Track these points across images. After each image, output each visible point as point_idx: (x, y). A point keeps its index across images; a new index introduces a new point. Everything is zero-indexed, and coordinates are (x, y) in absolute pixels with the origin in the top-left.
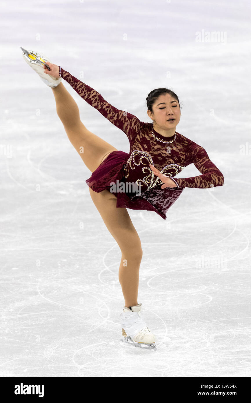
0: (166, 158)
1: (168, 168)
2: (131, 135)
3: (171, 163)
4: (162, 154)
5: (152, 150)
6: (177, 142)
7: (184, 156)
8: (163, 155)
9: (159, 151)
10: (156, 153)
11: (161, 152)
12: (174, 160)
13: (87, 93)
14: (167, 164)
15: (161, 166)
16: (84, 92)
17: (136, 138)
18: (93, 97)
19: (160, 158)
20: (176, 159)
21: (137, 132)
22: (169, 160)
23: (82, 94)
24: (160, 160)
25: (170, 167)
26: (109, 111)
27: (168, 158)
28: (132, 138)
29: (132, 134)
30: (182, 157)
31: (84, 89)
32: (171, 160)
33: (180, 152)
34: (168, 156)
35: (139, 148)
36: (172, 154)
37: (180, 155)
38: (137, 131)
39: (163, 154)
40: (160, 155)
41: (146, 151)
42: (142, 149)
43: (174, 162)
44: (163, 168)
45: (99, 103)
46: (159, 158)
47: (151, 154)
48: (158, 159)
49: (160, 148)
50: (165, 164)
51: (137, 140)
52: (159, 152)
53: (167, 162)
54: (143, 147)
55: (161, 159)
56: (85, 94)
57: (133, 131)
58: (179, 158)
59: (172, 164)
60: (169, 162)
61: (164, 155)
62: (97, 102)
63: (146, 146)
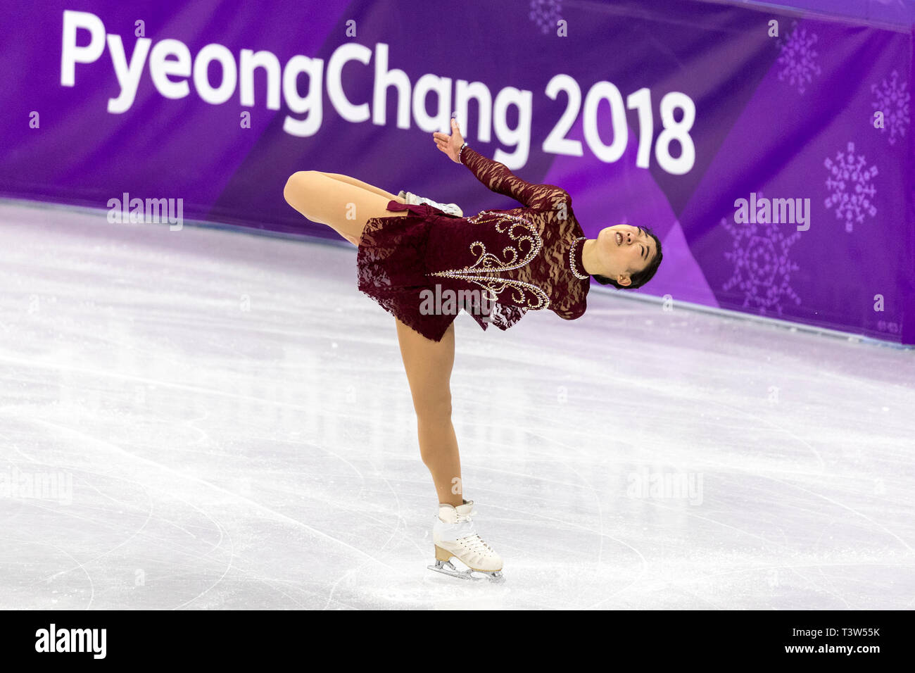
0: (548, 280)
1: (535, 291)
3: (545, 291)
4: (552, 268)
5: (549, 250)
6: (581, 284)
8: (550, 272)
9: (553, 261)
10: (547, 258)
12: (553, 294)
14: (540, 286)
15: (530, 278)
19: (542, 269)
20: (557, 295)
22: (548, 286)
24: (540, 271)
25: (538, 293)
27: (551, 283)
32: (550, 290)
36: (559, 284)
39: (552, 271)
41: (543, 241)
42: (541, 232)
43: (550, 295)
44: (530, 282)
46: (542, 267)
47: (542, 251)
48: (540, 267)
49: (560, 263)
50: (537, 283)
52: (551, 263)
54: (545, 232)
55: (542, 271)
59: (547, 294)
60: (545, 288)
61: (552, 275)
63: (549, 234)
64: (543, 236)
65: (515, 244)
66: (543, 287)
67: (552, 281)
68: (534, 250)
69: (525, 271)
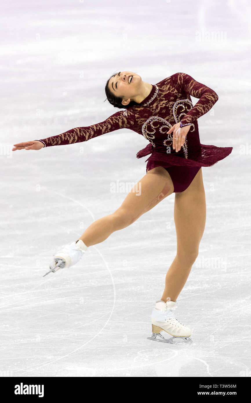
1: (175, 111)
2: (131, 122)
3: (173, 105)
5: (153, 112)
7: (175, 90)
8: (163, 107)
10: (157, 111)
11: (160, 106)
12: (172, 101)
13: (73, 134)
14: (172, 109)
15: (171, 116)
16: (71, 136)
17: (136, 118)
18: (80, 132)
19: (164, 111)
20: (172, 98)
21: (134, 115)
22: (170, 105)
23: (71, 138)
24: (165, 112)
25: (176, 108)
26: (101, 126)
27: (168, 104)
29: (131, 120)
30: (175, 92)
31: (69, 135)
32: (171, 103)
33: (170, 91)
34: (166, 103)
35: (143, 121)
37: (172, 93)
38: (132, 114)
39: (162, 105)
41: (150, 117)
44: (173, 115)
45: (89, 130)
46: (163, 112)
47: (155, 115)
48: (163, 113)
49: (157, 104)
50: (171, 111)
51: (138, 118)
53: (171, 107)
55: (165, 111)
56: (74, 136)
57: (130, 117)
58: (173, 95)
59: (174, 104)
60: (171, 106)
61: (164, 105)
62: (87, 132)
64: (148, 117)
65: (158, 129)
66: (172, 108)
67: (167, 103)
68: (156, 119)
69: (168, 119)
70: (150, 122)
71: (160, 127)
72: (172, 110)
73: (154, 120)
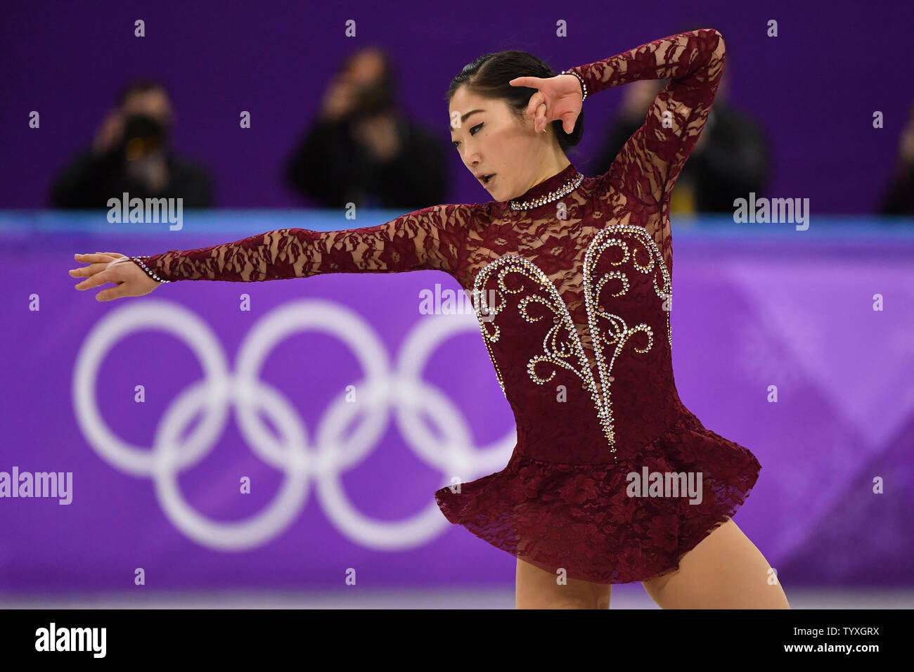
0: (573, 236)
1: (594, 258)
2: (451, 246)
3: (590, 239)
4: (555, 235)
5: (524, 241)
10: (537, 244)
11: (553, 231)
13: (255, 255)
15: (573, 271)
16: (247, 259)
17: (468, 242)
18: (280, 248)
19: (556, 251)
21: (466, 227)
22: (583, 235)
23: (245, 267)
24: (560, 254)
25: (597, 250)
28: (455, 250)
29: (452, 242)
31: (241, 254)
32: (588, 230)
34: (573, 226)
35: (484, 259)
36: (581, 215)
38: (462, 222)
39: (558, 233)
40: (552, 242)
41: (508, 253)
42: (494, 255)
43: (596, 230)
44: (580, 270)
45: (310, 248)
46: (552, 252)
47: (526, 253)
48: (553, 256)
49: (545, 223)
50: (578, 257)
51: (474, 243)
52: (546, 236)
53: (581, 245)
55: (560, 251)
56: (254, 262)
57: (452, 231)
59: (594, 235)
60: (585, 240)
61: (564, 234)
62: (301, 251)
63: (501, 242)
64: (500, 251)
66: (585, 246)
67: (574, 229)
68: (522, 266)
69: (562, 281)
70: (500, 268)
71: (523, 296)
72: (585, 253)
73: (513, 267)
